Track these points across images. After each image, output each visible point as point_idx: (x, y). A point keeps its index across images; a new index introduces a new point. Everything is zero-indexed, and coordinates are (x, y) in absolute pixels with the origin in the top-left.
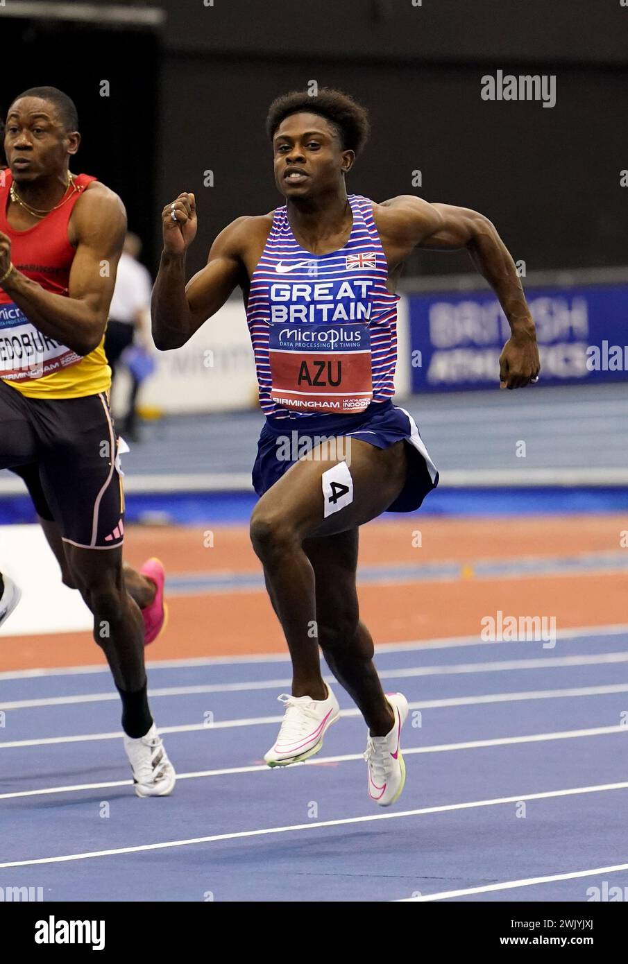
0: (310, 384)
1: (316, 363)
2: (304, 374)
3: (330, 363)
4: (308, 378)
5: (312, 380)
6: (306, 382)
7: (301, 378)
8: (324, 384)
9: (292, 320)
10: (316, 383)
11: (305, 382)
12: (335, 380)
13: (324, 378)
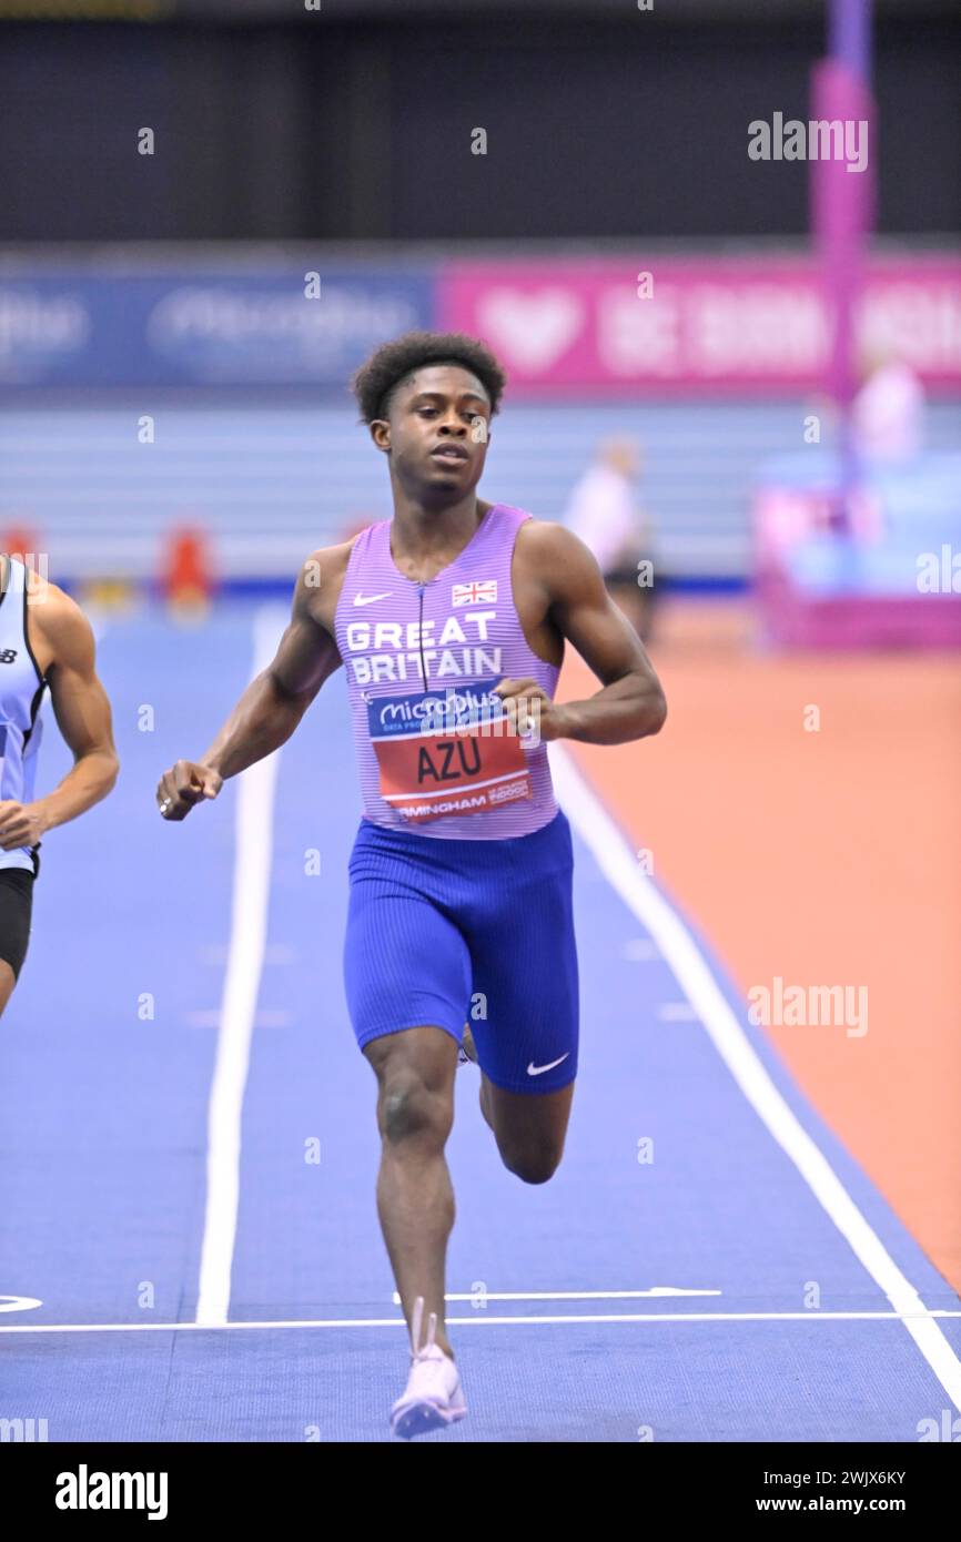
0: (437, 778)
1: (440, 747)
2: (426, 766)
3: (460, 743)
4: (432, 770)
5: (439, 771)
6: (431, 776)
7: (422, 772)
8: (456, 775)
9: (377, 679)
10: (446, 776)
11: (429, 778)
12: (472, 765)
13: (456, 765)
